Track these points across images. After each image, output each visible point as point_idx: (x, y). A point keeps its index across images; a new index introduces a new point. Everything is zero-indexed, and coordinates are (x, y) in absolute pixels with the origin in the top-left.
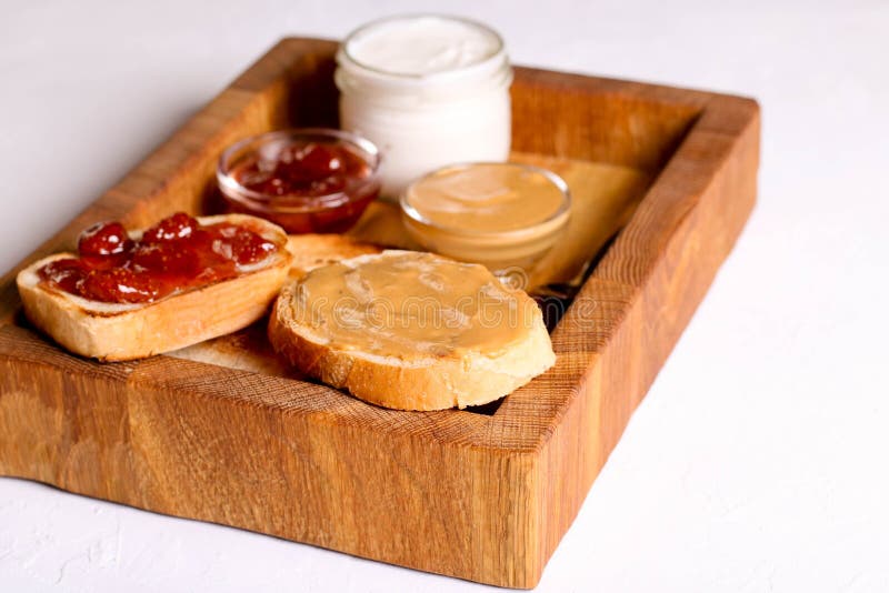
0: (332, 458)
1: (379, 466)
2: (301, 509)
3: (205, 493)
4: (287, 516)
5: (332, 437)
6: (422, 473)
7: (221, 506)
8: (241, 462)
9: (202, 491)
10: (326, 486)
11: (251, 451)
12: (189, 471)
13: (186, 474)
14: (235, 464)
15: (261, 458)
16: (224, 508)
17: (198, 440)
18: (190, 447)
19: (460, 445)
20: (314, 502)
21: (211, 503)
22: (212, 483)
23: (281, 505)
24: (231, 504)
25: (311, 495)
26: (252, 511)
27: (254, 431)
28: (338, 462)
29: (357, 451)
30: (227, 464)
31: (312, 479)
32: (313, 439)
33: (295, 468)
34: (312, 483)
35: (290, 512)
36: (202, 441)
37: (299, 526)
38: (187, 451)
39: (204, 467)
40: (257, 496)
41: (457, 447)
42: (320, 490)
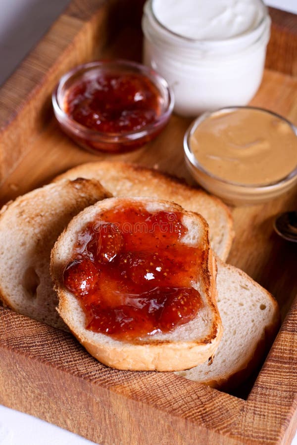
0: (125, 413)
1: (160, 427)
2: (101, 430)
3: (33, 404)
4: (90, 430)
5: (127, 404)
6: (191, 439)
7: (43, 413)
8: (60, 398)
9: (30, 403)
10: (120, 425)
11: (67, 395)
12: (21, 390)
13: (19, 391)
14: (55, 398)
15: (74, 399)
16: (46, 414)
17: (29, 378)
18: (23, 380)
19: (221, 432)
20: (110, 430)
21: (36, 409)
22: (38, 401)
23: (86, 425)
24: (51, 414)
25: (109, 426)
26: (65, 421)
27: (70, 385)
28: (130, 416)
29: (145, 415)
30: (49, 395)
31: (110, 418)
32: (112, 399)
33: (98, 411)
34: (110, 421)
35: (93, 429)
36: (32, 380)
37: (99, 437)
38: (21, 381)
39: (33, 392)
40: (69, 416)
41: (219, 433)
42: (115, 426)
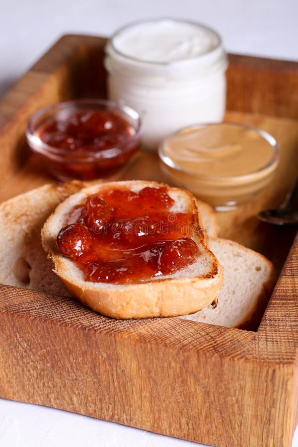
0: (134, 365)
1: (171, 372)
2: (109, 398)
3: (36, 386)
4: (98, 403)
5: (135, 351)
6: (205, 378)
7: (48, 395)
8: (64, 366)
9: (33, 385)
10: (129, 384)
11: (71, 359)
12: (23, 370)
13: (21, 372)
14: (59, 367)
15: (79, 363)
16: (50, 396)
17: (30, 350)
18: (24, 354)
19: (236, 359)
20: (119, 394)
21: (40, 392)
22: (41, 379)
23: (94, 396)
24: (56, 393)
25: (118, 389)
26: (71, 399)
27: (74, 345)
28: (139, 368)
29: (154, 361)
30: (53, 366)
31: (118, 379)
32: (120, 351)
33: (105, 371)
34: (118, 382)
35: (101, 400)
36: (34, 350)
37: (107, 410)
38: (22, 356)
39: (35, 368)
40: (75, 390)
41: (234, 360)
42: (124, 387)
